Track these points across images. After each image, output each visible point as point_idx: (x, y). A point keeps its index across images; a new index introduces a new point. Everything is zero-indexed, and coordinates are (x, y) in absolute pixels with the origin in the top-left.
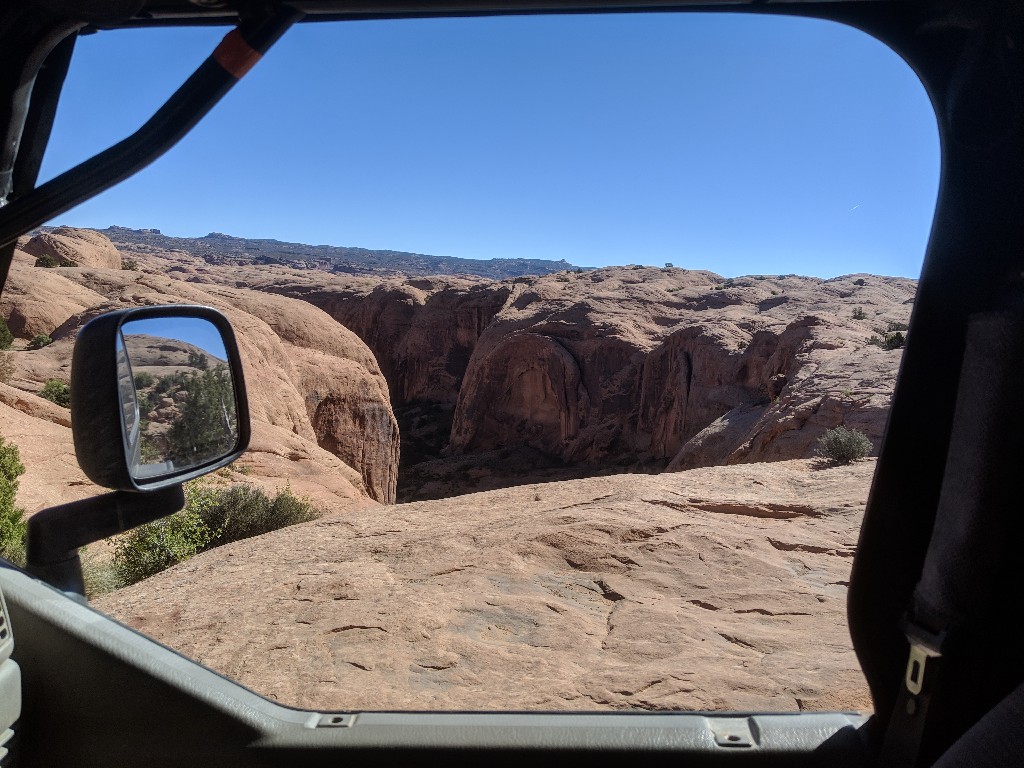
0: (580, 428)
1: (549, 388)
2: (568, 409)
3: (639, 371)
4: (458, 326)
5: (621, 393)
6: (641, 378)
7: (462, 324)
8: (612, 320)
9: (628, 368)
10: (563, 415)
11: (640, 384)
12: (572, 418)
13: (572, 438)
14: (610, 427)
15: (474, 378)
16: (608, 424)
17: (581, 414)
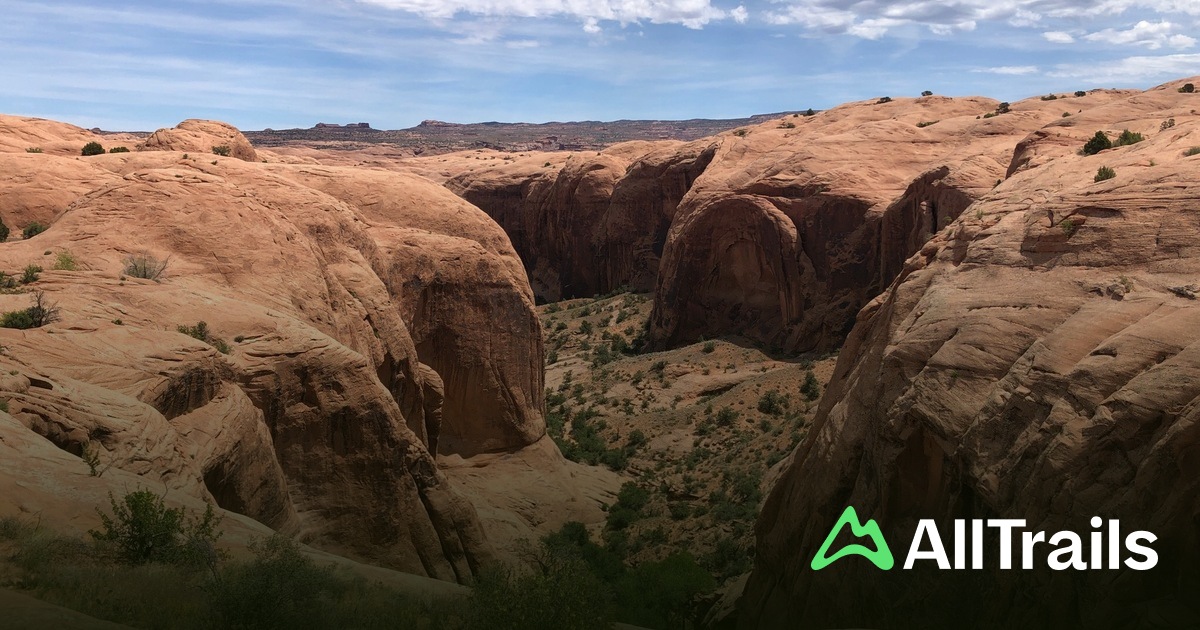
0: (806, 308)
1: (764, 262)
2: (788, 284)
3: (876, 231)
4: (663, 197)
5: (855, 261)
6: (879, 241)
7: (669, 194)
8: (840, 169)
9: (862, 228)
10: (782, 294)
11: (879, 248)
12: (794, 298)
13: (796, 322)
14: (844, 305)
15: (673, 258)
16: (839, 302)
17: (805, 293)
